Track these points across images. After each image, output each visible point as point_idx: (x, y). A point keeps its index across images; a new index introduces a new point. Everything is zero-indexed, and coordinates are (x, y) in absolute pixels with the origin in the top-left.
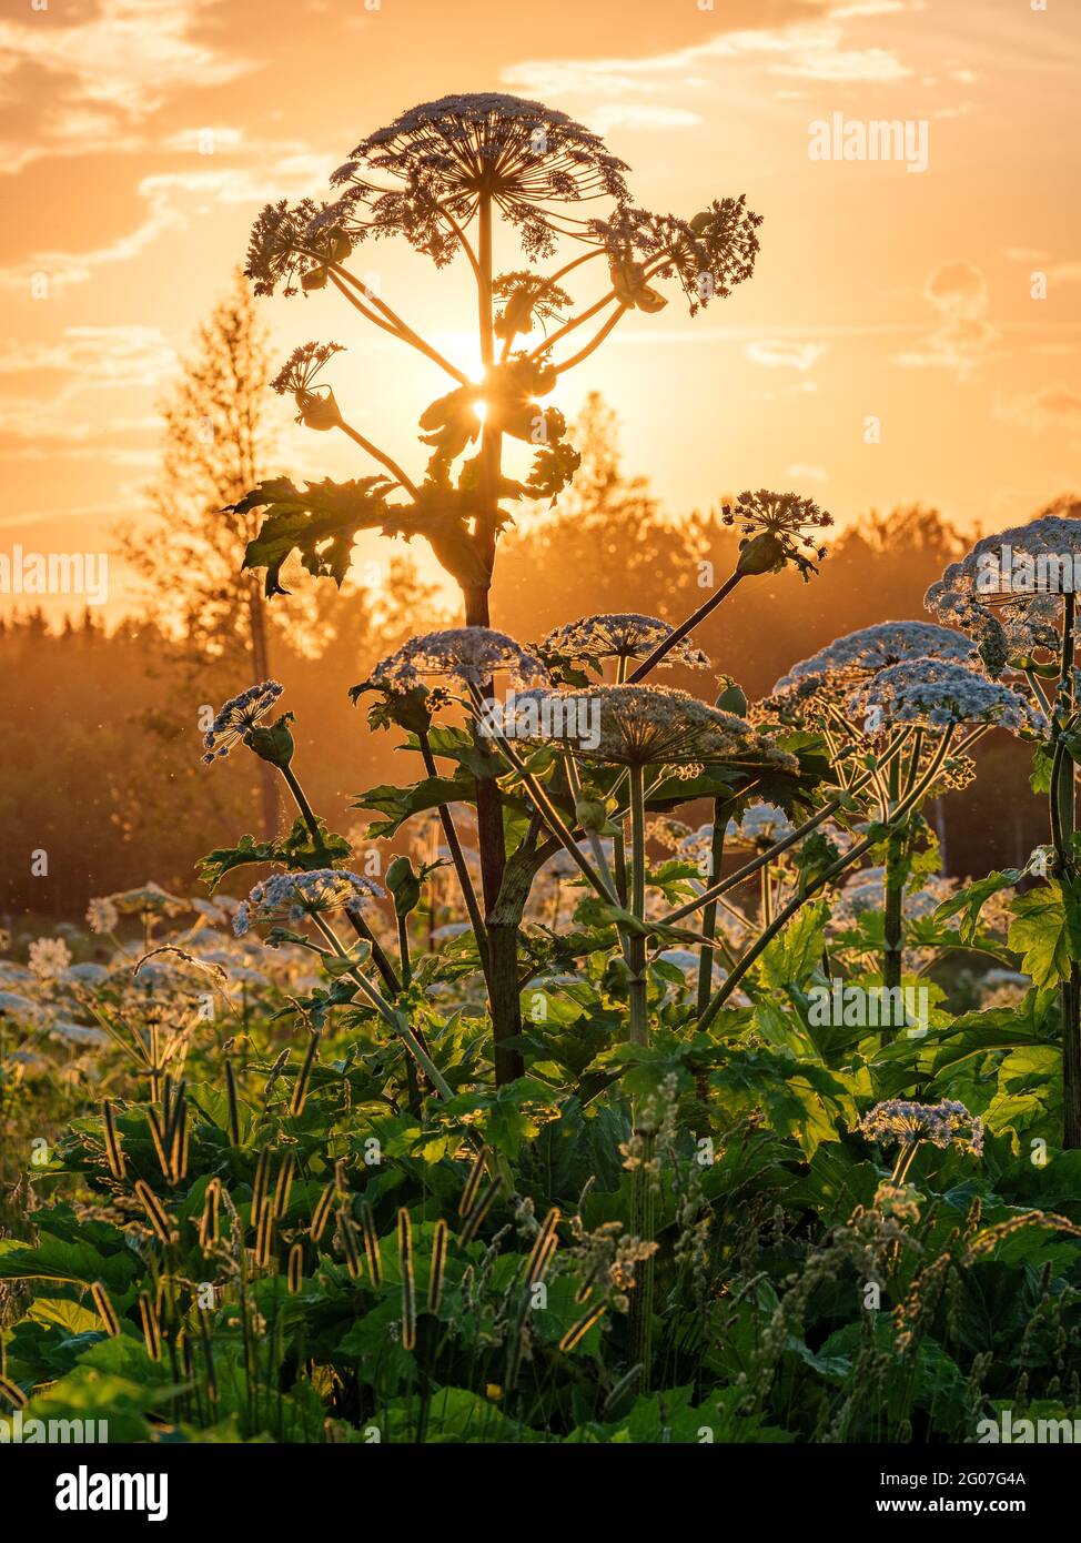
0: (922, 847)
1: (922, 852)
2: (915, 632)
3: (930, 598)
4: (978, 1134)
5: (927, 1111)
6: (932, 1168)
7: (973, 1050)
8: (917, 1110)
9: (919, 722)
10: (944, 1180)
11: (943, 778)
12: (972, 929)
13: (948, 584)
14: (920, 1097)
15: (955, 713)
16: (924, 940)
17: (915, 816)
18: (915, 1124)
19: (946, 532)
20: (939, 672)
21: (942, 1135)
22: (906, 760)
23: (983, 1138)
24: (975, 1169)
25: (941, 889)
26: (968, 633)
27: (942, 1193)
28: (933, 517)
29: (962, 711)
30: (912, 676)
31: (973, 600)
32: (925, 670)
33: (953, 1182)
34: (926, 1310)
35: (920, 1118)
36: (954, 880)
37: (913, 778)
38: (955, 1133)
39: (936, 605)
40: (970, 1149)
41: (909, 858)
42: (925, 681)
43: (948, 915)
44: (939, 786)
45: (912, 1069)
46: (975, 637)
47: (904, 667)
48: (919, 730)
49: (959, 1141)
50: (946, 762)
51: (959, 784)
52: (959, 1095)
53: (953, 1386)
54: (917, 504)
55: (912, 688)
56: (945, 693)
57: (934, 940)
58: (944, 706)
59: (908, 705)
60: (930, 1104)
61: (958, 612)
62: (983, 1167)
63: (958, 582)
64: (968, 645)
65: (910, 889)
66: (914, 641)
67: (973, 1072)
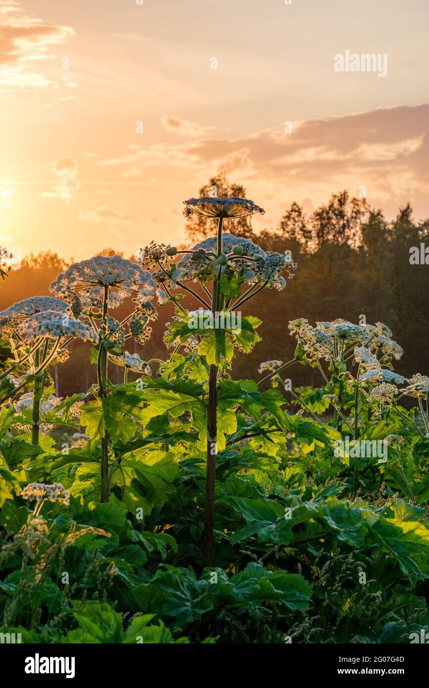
0: (48, 384)
1: (48, 387)
2: (46, 300)
3: (52, 287)
4: (68, 497)
5: (48, 487)
6: (49, 510)
7: (66, 464)
8: (44, 487)
9: (47, 335)
10: (54, 515)
11: (56, 358)
12: (66, 417)
13: (59, 282)
14: (45, 482)
15: (61, 332)
16: (48, 421)
17: (45, 372)
18: (43, 493)
19: (61, 262)
20: (55, 316)
21: (54, 497)
22: (42, 350)
23: (70, 498)
24: (66, 510)
25: (56, 401)
26: (66, 301)
27: (53, 519)
28: (56, 256)
29: (64, 331)
30: (44, 318)
31: (68, 288)
32: (50, 315)
33: (57, 515)
34: (49, 566)
35: (45, 490)
36: (62, 398)
37: (44, 357)
38: (59, 496)
39: (54, 290)
40: (64, 502)
41: (43, 389)
42: (50, 319)
43: (57, 411)
44: (55, 361)
45: (42, 471)
46: (69, 303)
47: (42, 314)
48: (47, 339)
49: (60, 499)
50: (57, 351)
51: (63, 359)
52: (60, 481)
53: (56, 595)
54: (50, 251)
55: (44, 322)
56: (57, 324)
57: (51, 421)
58: (57, 329)
59: (43, 329)
60: (49, 484)
61: (62, 293)
62: (70, 509)
63: (63, 281)
64: (67, 306)
65: (42, 401)
66: (46, 304)
67: (67, 473)
